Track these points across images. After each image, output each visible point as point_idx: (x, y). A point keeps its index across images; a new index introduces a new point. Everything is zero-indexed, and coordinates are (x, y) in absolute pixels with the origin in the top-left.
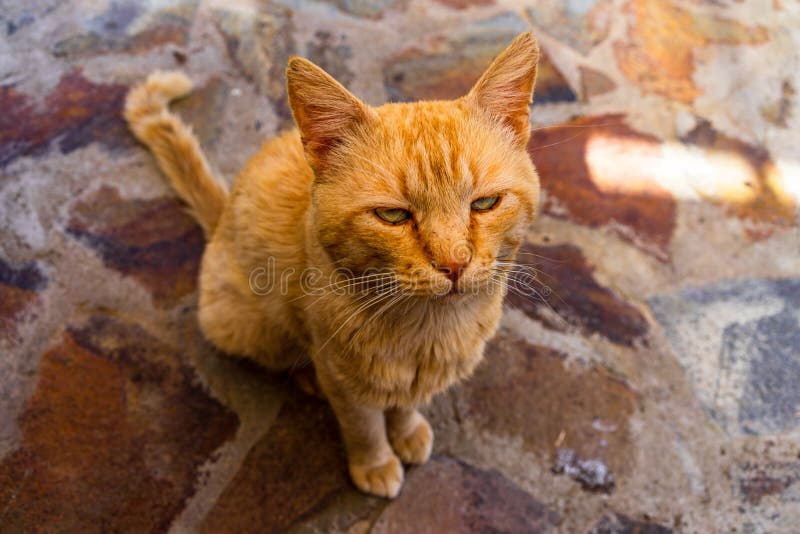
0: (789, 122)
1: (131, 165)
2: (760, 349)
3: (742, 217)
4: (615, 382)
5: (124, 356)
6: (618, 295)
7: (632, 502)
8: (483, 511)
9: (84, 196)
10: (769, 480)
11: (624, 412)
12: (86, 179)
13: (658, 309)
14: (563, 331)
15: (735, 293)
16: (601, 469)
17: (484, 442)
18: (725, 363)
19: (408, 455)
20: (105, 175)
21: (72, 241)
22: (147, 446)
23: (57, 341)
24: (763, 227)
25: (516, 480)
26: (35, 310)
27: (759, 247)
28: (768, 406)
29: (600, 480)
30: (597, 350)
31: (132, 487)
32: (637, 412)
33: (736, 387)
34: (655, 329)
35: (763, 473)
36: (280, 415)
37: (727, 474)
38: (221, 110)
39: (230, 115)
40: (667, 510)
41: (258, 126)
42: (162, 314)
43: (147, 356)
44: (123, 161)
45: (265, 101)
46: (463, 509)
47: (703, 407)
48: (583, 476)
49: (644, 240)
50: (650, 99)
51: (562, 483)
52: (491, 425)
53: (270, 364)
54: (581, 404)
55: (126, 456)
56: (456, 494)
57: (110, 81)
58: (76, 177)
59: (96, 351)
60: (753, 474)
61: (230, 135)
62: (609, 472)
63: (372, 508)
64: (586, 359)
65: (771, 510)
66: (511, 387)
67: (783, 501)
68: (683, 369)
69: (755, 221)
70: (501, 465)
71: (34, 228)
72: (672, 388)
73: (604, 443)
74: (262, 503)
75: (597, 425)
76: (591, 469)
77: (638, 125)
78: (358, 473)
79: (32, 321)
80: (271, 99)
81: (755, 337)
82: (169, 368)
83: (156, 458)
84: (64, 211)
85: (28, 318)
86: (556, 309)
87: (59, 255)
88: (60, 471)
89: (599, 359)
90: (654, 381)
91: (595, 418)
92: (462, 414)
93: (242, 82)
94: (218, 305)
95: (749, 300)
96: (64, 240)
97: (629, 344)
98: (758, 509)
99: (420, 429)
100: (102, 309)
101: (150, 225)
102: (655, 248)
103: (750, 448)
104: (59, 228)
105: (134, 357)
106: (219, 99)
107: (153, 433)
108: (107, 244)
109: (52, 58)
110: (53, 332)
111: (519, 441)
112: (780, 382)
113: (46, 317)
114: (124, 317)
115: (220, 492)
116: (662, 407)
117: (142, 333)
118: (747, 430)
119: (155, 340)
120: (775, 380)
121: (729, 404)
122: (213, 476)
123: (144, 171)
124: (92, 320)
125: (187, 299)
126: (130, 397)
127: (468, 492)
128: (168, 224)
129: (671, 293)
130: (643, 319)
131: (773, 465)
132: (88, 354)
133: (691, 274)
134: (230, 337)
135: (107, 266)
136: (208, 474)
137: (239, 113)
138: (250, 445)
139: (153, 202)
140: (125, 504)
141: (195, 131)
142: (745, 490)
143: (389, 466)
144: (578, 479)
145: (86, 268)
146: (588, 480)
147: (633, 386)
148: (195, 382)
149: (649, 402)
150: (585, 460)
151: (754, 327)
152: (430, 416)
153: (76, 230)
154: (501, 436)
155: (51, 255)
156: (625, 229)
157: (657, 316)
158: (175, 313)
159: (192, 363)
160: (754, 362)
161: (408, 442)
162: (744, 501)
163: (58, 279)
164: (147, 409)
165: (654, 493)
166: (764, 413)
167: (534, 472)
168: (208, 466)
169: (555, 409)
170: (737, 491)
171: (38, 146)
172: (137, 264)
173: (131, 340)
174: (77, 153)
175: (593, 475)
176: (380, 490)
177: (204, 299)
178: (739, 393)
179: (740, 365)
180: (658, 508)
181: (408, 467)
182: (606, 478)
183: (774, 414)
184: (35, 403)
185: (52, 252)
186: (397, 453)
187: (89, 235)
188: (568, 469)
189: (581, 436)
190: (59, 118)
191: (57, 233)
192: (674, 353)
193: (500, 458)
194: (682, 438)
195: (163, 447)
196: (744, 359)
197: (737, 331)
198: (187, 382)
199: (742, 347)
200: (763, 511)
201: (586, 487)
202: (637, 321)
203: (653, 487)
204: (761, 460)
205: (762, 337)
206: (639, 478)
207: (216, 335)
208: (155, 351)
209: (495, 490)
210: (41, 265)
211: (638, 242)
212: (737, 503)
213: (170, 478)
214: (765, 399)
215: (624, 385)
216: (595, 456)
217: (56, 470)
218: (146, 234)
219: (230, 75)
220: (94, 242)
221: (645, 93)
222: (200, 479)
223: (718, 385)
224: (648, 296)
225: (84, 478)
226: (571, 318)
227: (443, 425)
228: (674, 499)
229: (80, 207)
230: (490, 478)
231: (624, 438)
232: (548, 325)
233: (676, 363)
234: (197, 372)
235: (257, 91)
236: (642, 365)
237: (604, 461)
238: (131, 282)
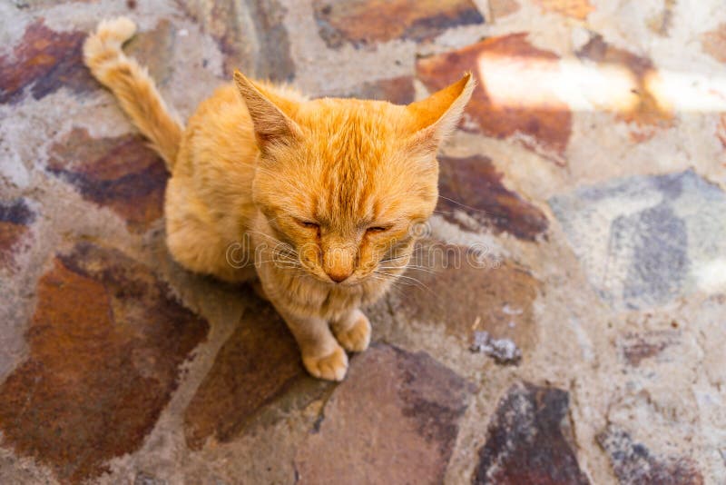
0: (670, 31)
1: (97, 106)
2: (642, 237)
3: (628, 121)
4: (521, 272)
5: (106, 277)
6: (523, 197)
7: (535, 371)
8: (414, 386)
9: (58, 138)
10: (648, 346)
11: (529, 298)
12: (59, 122)
13: (557, 207)
14: (476, 232)
15: (622, 189)
16: (510, 346)
17: (414, 330)
18: (612, 250)
19: (350, 346)
20: (74, 117)
21: (52, 178)
22: (134, 351)
23: (49, 267)
24: (646, 129)
25: (440, 359)
26: (27, 241)
27: (642, 147)
28: (647, 285)
29: (510, 355)
30: (505, 246)
31: (126, 386)
32: (539, 297)
33: (621, 270)
34: (554, 225)
35: (643, 341)
36: (243, 318)
37: (613, 343)
38: (171, 50)
39: (179, 55)
40: (564, 376)
41: (205, 63)
42: (136, 239)
43: (128, 275)
44: (89, 103)
45: (209, 39)
46: (398, 386)
47: (594, 289)
48: (496, 353)
49: (544, 147)
50: (550, 16)
51: (478, 359)
52: (419, 315)
53: (231, 278)
54: (493, 293)
55: (118, 361)
56: (392, 374)
57: (70, 29)
58: (50, 121)
59: (83, 273)
60: (634, 342)
61: (181, 74)
62: (517, 348)
63: (324, 390)
64: (497, 254)
65: (648, 370)
66: (433, 283)
67: (658, 362)
68: (578, 258)
69: (639, 125)
70: (429, 348)
71: (19, 169)
72: (568, 275)
73: (512, 324)
74: (233, 391)
75: (507, 310)
76: (502, 347)
77: (538, 42)
78: (310, 363)
79: (26, 251)
80: (214, 37)
81: (638, 226)
82: (146, 284)
83: (142, 360)
84: (42, 152)
85: (23, 249)
86: (470, 213)
87: (43, 192)
88: (64, 376)
89: (507, 254)
90: (553, 269)
91: (504, 304)
92: (394, 308)
93: (188, 22)
94: (184, 232)
95: (633, 195)
96: (46, 178)
97: (533, 239)
98: (638, 370)
99: (360, 323)
100: (85, 237)
101: (118, 161)
102: (553, 154)
103: (632, 320)
104: (41, 167)
105: (116, 277)
106: (168, 40)
107: (138, 339)
108: (83, 180)
109: (17, 10)
110: (45, 259)
111: (442, 327)
112: (659, 264)
113: (37, 247)
114: (104, 243)
115: (198, 385)
116: (560, 291)
117: (121, 256)
118: (630, 306)
119: (132, 261)
120: (653, 262)
121: (615, 285)
122: (191, 372)
123: (108, 112)
124: (78, 247)
125: (157, 224)
126: (116, 310)
127: (402, 371)
128: (134, 158)
129: (568, 193)
130: (544, 217)
131: (650, 333)
132: (76, 275)
133: (584, 175)
134: (195, 258)
135: (85, 198)
136: (187, 371)
137: (187, 52)
138: (219, 345)
139: (119, 139)
140: (121, 400)
141: (150, 73)
142: (628, 355)
143: (334, 356)
144: (492, 356)
145: (67, 202)
146: (499, 356)
147: (536, 275)
148: (169, 295)
149: (550, 288)
150: (497, 339)
151: (637, 218)
152: (368, 312)
153: (55, 169)
154: (428, 324)
155: (36, 192)
156: (528, 139)
157: (556, 214)
158: (147, 236)
159: (166, 279)
160: (636, 248)
161: (350, 334)
162: (627, 364)
163: (44, 213)
164: (132, 320)
165: (554, 363)
166: (644, 291)
167: (456, 352)
168: (186, 364)
169: (471, 298)
170: (621, 357)
171: (13, 94)
172: (111, 195)
173: (112, 262)
174: (49, 97)
175: (504, 351)
176: (329, 375)
177: (170, 227)
178: (624, 275)
179: (625, 251)
180: (557, 374)
181: (351, 355)
182: (514, 353)
183: (653, 290)
184: (37, 321)
185: (36, 189)
186: (341, 344)
187: (66, 172)
188: (483, 348)
189: (494, 320)
190: (28, 67)
191: (38, 172)
192: (570, 244)
193: (427, 342)
194: (576, 316)
195: (149, 351)
196: (628, 246)
197: (622, 222)
198: (162, 296)
199: (626, 237)
200: (642, 372)
201: (498, 361)
202: (539, 219)
203: (552, 358)
204: (641, 331)
205: (644, 226)
206: (541, 351)
207: (183, 257)
208: (133, 271)
209: (423, 370)
210: (28, 201)
211: (539, 149)
212: (620, 366)
213: (156, 376)
214: (645, 279)
215: (528, 274)
216: (505, 335)
217: (61, 375)
218: (116, 168)
219: (176, 16)
220: (72, 178)
221: (544, 11)
222: (181, 375)
223: (607, 270)
224: (548, 196)
225: (85, 381)
226: (483, 220)
227: (379, 318)
228: (570, 367)
229: (56, 147)
230: (419, 359)
231: (528, 319)
232: (464, 227)
233: (571, 252)
234: (170, 287)
235: (202, 30)
236: (543, 256)
237: (513, 339)
238: (107, 212)
